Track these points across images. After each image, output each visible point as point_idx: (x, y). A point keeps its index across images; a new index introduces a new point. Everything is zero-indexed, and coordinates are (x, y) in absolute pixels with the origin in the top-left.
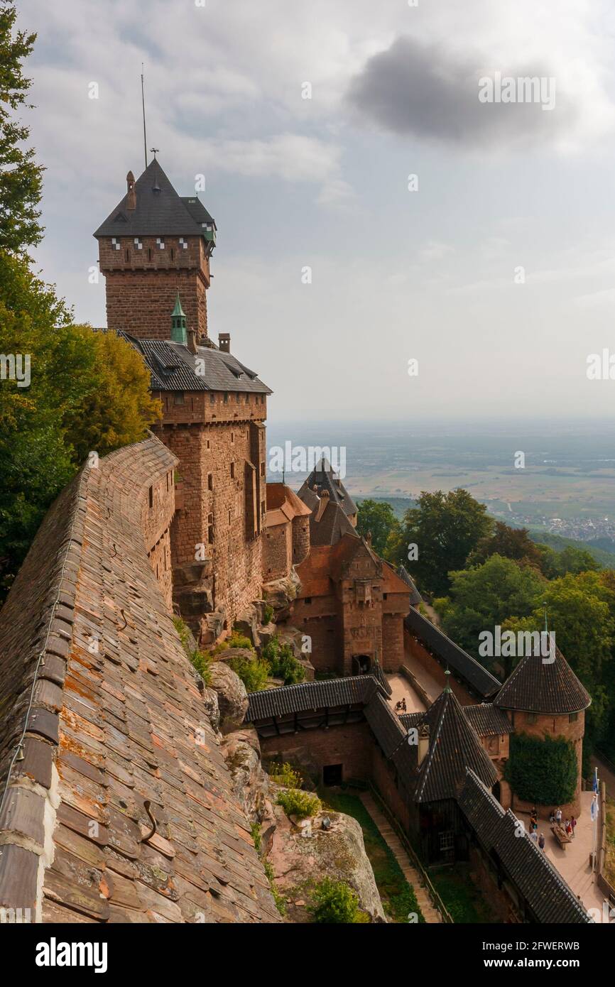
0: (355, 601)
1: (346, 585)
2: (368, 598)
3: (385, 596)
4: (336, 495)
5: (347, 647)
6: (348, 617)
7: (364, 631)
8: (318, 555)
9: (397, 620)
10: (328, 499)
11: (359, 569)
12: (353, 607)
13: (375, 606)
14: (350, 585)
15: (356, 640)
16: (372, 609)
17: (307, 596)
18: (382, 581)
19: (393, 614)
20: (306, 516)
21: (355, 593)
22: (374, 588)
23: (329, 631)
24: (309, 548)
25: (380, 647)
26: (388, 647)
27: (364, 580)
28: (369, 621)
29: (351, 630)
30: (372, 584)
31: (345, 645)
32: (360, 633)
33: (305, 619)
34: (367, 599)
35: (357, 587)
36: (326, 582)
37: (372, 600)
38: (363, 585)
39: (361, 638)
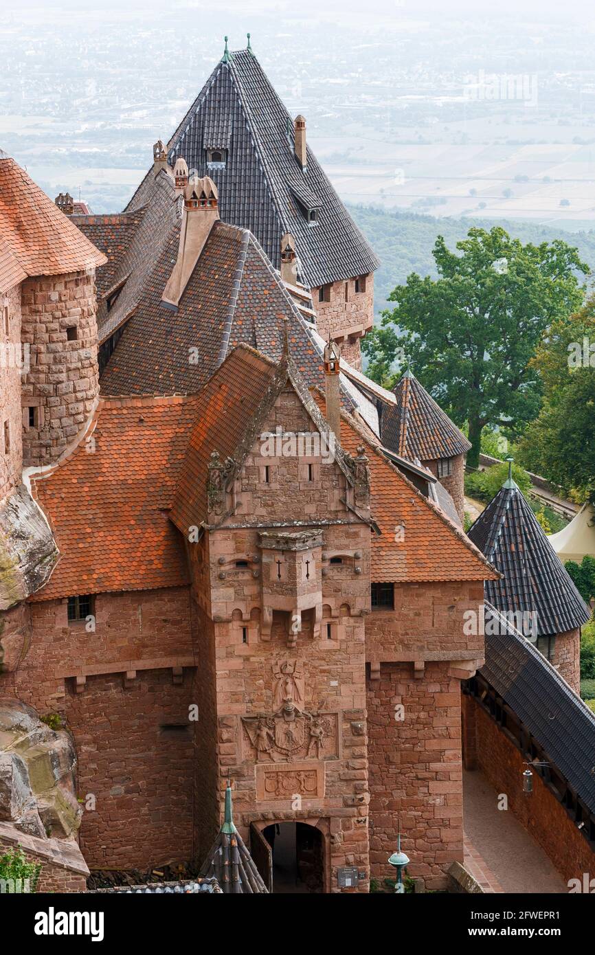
0: (257, 612)
1: (222, 548)
2: (310, 598)
3: (383, 595)
4: (283, 204)
5: (230, 789)
6: (233, 674)
7: (299, 734)
8: (131, 433)
9: (434, 688)
10: (214, 215)
11: (275, 486)
12: (253, 637)
13: (341, 631)
14: (238, 550)
15: (265, 763)
16: (327, 644)
17: (75, 590)
18: (365, 533)
19: (420, 665)
20: (79, 277)
21: (259, 579)
22: (336, 560)
23: (167, 727)
24: (93, 406)
25: (358, 790)
26: (399, 795)
27: (293, 528)
28: (316, 690)
29: (245, 723)
30: (324, 548)
31: (223, 782)
32: (280, 735)
33: (71, 682)
34: (303, 603)
35: (265, 560)
36: (156, 537)
37: (327, 609)
38: (287, 549)
39: (286, 755)
